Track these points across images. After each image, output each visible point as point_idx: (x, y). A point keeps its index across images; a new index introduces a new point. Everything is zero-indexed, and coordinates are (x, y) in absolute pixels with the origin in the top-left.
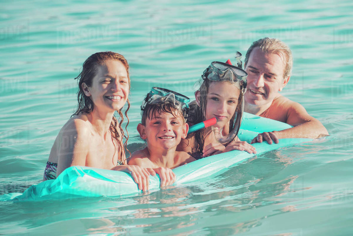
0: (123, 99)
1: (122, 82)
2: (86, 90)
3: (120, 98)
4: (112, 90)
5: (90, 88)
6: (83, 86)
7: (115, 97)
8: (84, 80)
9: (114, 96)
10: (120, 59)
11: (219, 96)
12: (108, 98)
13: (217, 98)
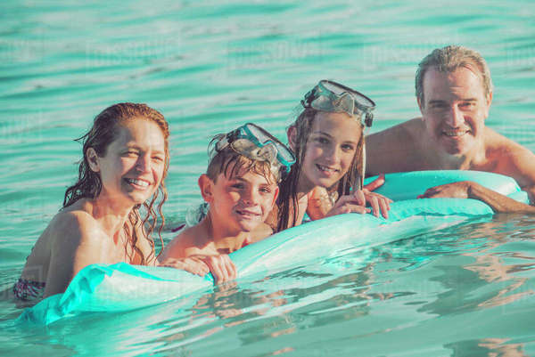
0: (151, 186)
1: (155, 158)
2: (93, 160)
3: (147, 184)
4: (138, 169)
5: (100, 158)
6: (89, 153)
7: (140, 183)
8: (93, 144)
9: (138, 179)
10: (157, 121)
11: (330, 136)
12: (128, 182)
13: (326, 140)
